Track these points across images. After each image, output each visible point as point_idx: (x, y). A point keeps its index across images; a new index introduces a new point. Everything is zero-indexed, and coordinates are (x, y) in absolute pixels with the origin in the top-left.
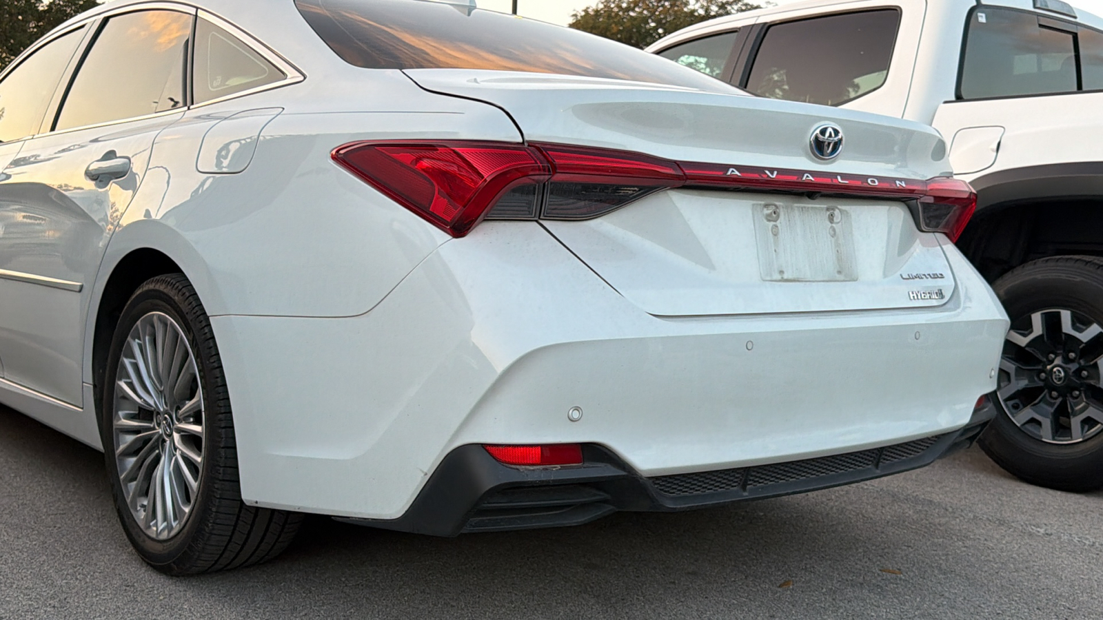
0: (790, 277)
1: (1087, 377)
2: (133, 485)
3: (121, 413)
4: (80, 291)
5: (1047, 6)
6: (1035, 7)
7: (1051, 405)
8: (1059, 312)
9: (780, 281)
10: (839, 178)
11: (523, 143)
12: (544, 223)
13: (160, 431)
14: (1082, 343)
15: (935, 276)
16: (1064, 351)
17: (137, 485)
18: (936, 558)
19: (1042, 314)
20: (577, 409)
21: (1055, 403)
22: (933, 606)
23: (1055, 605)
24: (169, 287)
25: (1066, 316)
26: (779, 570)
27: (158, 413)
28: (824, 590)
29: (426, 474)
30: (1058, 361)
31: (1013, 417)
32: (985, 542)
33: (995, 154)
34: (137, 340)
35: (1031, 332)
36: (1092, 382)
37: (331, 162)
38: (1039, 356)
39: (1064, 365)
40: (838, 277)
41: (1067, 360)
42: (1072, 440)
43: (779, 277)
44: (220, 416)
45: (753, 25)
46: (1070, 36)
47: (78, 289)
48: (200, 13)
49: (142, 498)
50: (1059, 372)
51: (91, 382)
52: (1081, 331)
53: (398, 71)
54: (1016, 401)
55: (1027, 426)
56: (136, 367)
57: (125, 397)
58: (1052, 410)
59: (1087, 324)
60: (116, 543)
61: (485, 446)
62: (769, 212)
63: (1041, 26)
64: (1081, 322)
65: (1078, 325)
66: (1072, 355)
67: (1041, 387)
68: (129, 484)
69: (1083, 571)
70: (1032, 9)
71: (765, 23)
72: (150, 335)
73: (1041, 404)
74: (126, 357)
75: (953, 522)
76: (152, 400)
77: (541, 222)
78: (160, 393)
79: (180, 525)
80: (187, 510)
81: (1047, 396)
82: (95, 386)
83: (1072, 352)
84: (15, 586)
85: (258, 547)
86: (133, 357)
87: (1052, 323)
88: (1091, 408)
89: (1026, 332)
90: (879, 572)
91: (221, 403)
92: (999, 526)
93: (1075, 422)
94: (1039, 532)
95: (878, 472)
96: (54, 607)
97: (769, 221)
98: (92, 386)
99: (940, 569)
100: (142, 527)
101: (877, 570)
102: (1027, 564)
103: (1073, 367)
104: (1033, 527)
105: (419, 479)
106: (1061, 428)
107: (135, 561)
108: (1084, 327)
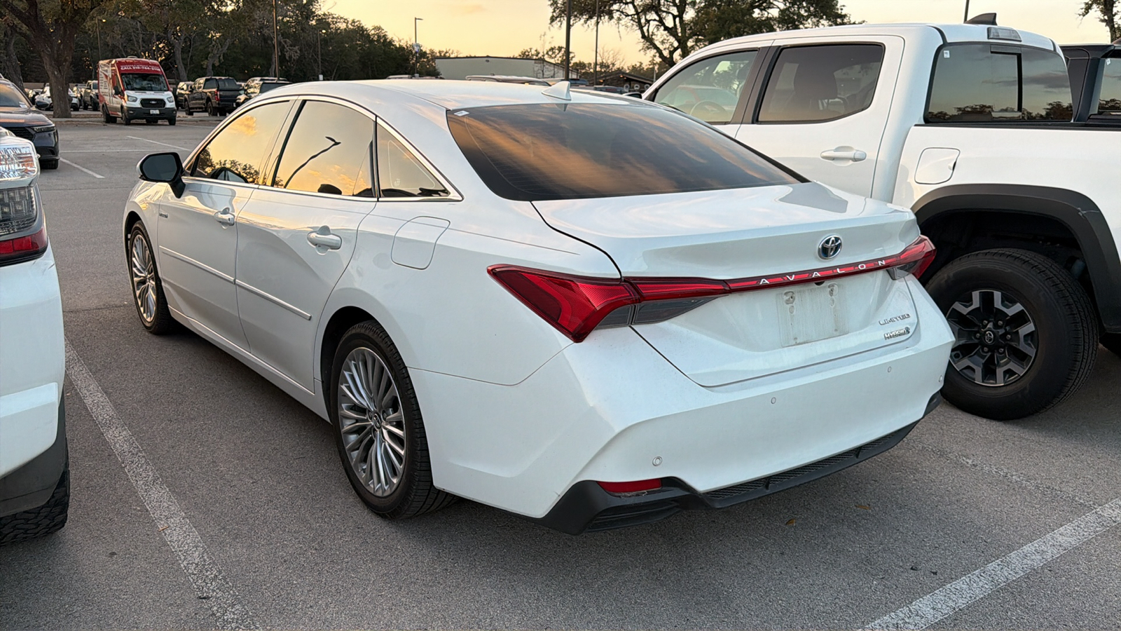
0: (802, 341)
1: (1011, 340)
2: (355, 454)
3: (344, 406)
4: (310, 320)
5: (998, 36)
6: (988, 38)
7: (983, 357)
8: (993, 293)
9: (794, 345)
10: (838, 269)
11: (621, 278)
12: (635, 327)
13: (372, 423)
14: (1008, 316)
15: (904, 317)
16: (995, 319)
17: (358, 454)
18: (895, 492)
19: (980, 292)
20: (658, 458)
21: (986, 356)
22: (892, 540)
23: (976, 538)
24: (376, 336)
25: (997, 295)
26: (785, 508)
27: (369, 411)
28: (817, 527)
29: (559, 496)
30: (990, 325)
31: (955, 364)
32: (930, 475)
33: (951, 171)
34: (353, 362)
35: (972, 304)
36: (1013, 344)
37: (488, 275)
38: (976, 322)
39: (993, 330)
40: (835, 333)
41: (996, 326)
42: (996, 383)
43: (794, 343)
44: (417, 430)
45: (770, 47)
46: (1016, 56)
47: (308, 318)
48: (379, 121)
49: (362, 464)
50: (990, 335)
51: (320, 379)
52: (1008, 307)
53: (529, 202)
54: (958, 352)
55: (964, 371)
56: (352, 377)
57: (345, 395)
58: (984, 361)
59: (1014, 302)
60: (343, 486)
61: (599, 483)
62: (788, 298)
63: (992, 52)
64: (1008, 300)
65: (1006, 302)
66: (1000, 323)
67: (977, 344)
68: (352, 453)
69: (997, 503)
70: (987, 40)
71: (780, 46)
72: (362, 361)
73: (975, 356)
74: (346, 371)
75: (908, 454)
76: (365, 402)
77: (632, 326)
78: (371, 399)
79: (391, 489)
80: (395, 481)
81: (981, 351)
82: (323, 382)
83: (1001, 320)
84: (287, 530)
85: (441, 503)
86: (350, 371)
87: (987, 300)
88: (1011, 363)
89: (968, 304)
90: (855, 508)
91: (417, 422)
92: (939, 457)
93: (1000, 372)
94: (968, 463)
95: (858, 460)
96: (316, 549)
97: (788, 304)
98: (321, 382)
99: (897, 504)
100: (363, 484)
101: (852, 506)
102: (958, 497)
103: (1001, 332)
104: (964, 458)
105: (555, 498)
106: (989, 372)
107: (359, 503)
108: (1010, 305)
